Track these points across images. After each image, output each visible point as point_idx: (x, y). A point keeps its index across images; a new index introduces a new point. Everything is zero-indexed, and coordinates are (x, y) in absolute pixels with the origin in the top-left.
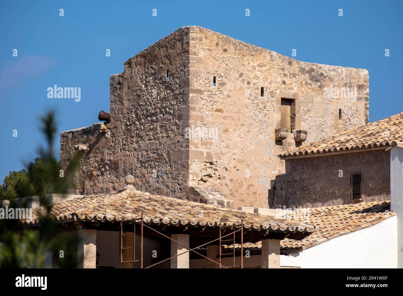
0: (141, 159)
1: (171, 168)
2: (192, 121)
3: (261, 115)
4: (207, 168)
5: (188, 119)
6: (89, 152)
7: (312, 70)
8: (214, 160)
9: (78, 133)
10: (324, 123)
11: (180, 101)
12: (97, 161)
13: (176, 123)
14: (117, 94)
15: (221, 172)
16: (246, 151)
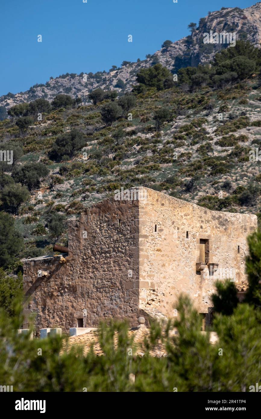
0: (96, 285)
1: (124, 294)
2: (141, 259)
3: (186, 253)
4: (151, 294)
5: (138, 257)
6: (49, 278)
7: (220, 217)
8: (156, 288)
9: (39, 262)
10: (228, 257)
11: (131, 244)
12: (57, 285)
13: (127, 260)
14: (75, 235)
15: (160, 297)
16: (177, 280)
